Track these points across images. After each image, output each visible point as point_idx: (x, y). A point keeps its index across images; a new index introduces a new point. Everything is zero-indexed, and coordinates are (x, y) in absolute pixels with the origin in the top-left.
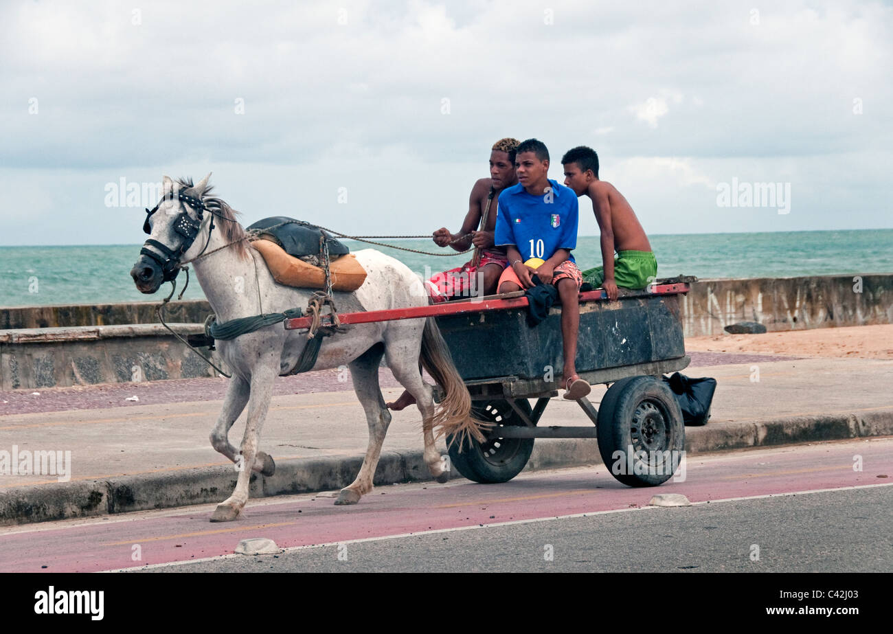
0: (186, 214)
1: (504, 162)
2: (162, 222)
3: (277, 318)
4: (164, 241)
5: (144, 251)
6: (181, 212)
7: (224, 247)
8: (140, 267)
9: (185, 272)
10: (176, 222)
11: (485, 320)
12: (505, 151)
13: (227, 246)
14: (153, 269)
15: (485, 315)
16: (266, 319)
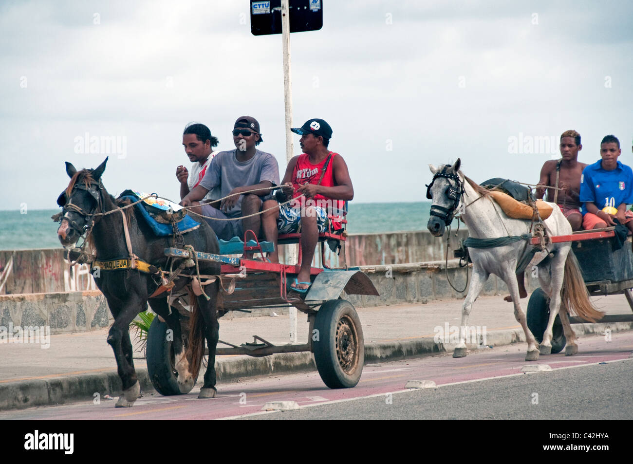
0: (451, 186)
1: (573, 143)
2: (438, 193)
3: (517, 239)
4: (442, 205)
5: (432, 213)
6: (448, 184)
7: (478, 199)
8: (433, 223)
9: (457, 220)
10: (447, 192)
11: (582, 245)
12: (573, 137)
13: (480, 198)
14: (440, 223)
15: (582, 243)
16: (511, 239)
